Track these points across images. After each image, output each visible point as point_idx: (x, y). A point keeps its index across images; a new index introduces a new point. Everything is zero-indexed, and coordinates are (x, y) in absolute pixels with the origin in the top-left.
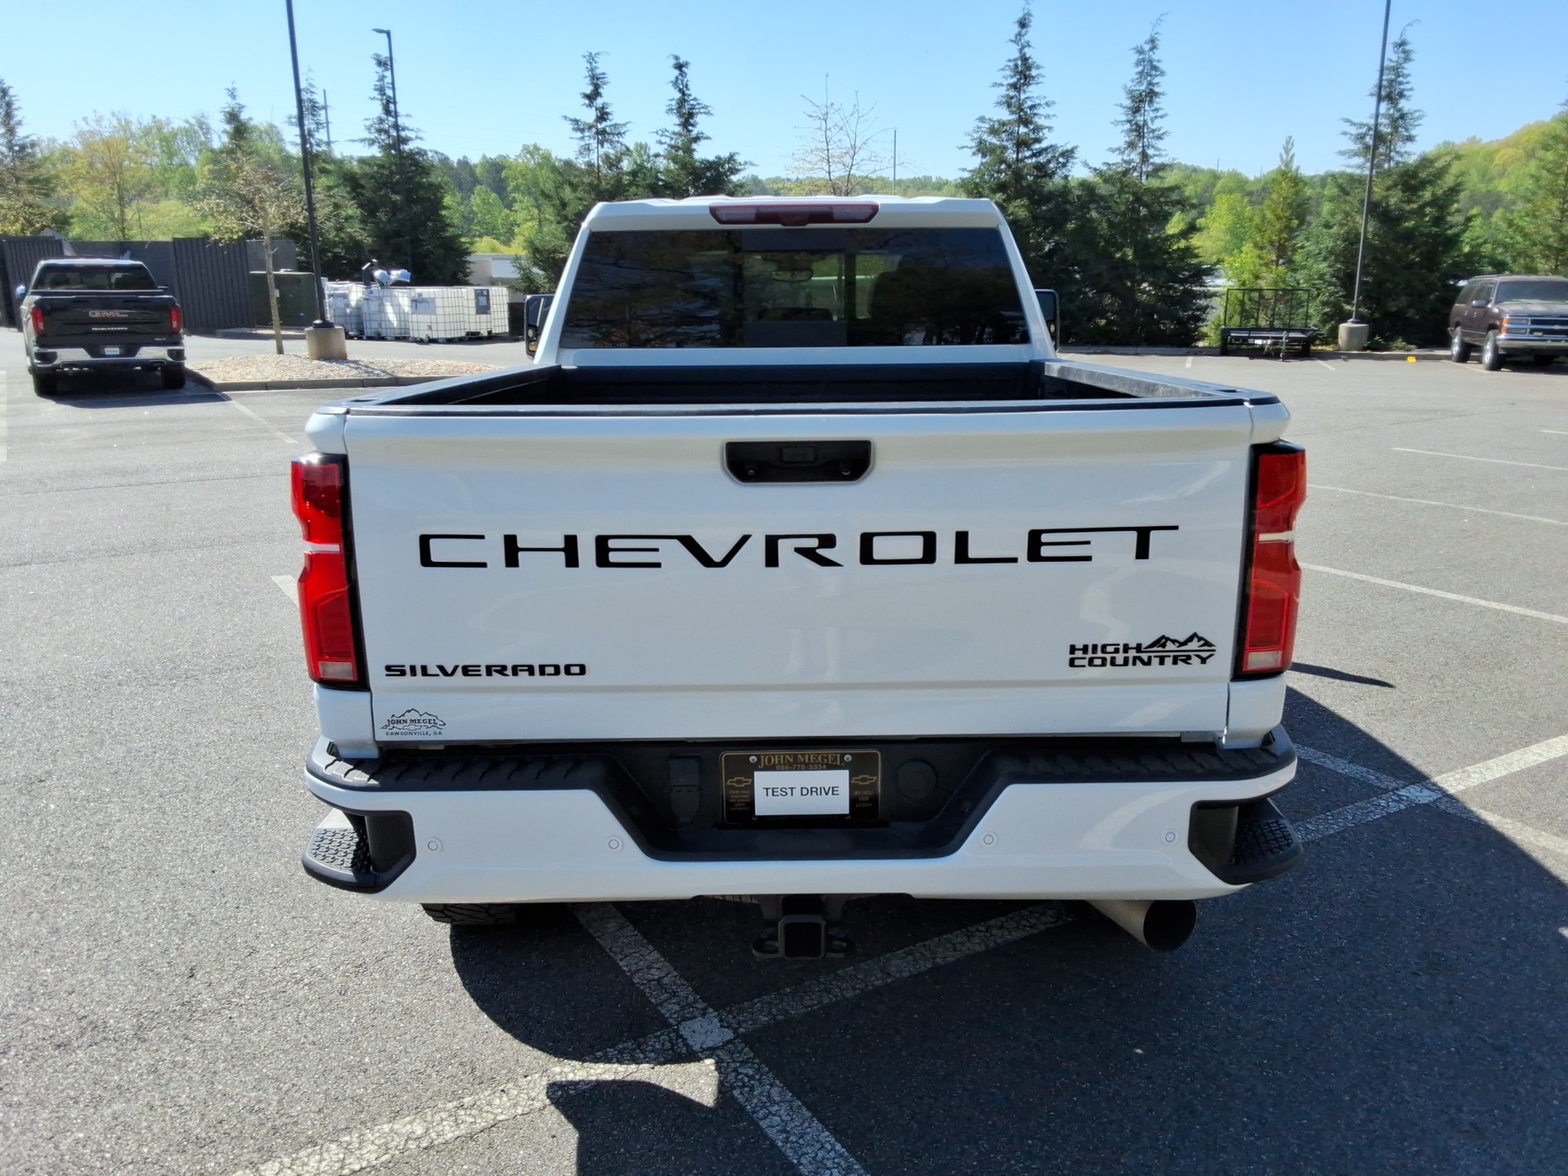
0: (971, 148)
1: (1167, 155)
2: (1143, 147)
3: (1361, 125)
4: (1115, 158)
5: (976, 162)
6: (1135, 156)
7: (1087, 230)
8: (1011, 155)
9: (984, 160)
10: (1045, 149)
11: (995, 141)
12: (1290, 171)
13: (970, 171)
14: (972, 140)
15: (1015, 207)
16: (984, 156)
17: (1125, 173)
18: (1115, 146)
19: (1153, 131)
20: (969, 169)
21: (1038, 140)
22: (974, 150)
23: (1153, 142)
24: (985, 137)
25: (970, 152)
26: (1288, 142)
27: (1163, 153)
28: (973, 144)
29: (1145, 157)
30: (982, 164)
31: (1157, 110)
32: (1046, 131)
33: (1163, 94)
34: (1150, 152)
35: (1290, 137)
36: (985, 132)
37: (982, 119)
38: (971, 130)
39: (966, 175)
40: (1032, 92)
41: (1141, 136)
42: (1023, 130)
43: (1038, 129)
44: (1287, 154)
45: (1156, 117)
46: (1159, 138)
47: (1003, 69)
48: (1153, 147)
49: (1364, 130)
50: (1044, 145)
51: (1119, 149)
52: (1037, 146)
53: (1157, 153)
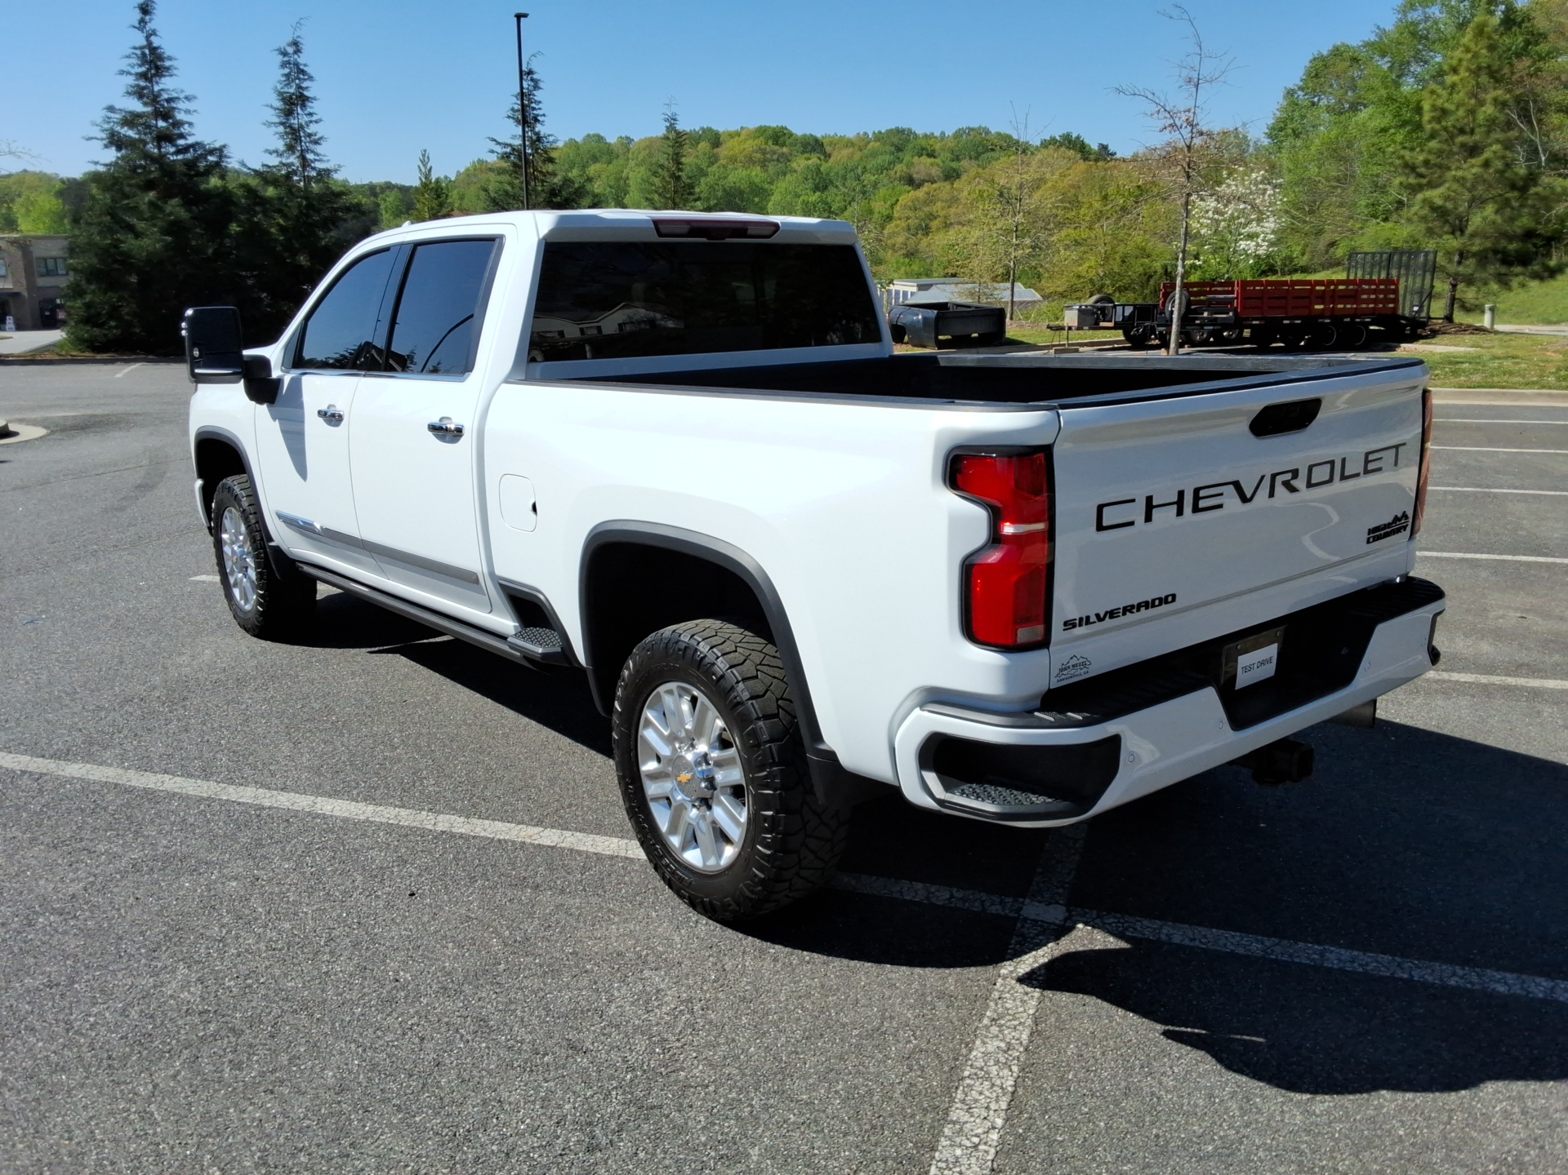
0: (102, 139)
1: (328, 161)
2: (302, 150)
3: (506, 145)
4: (274, 161)
5: (111, 155)
6: (293, 159)
7: (255, 235)
8: (152, 148)
9: (119, 155)
10: (193, 146)
11: (132, 133)
13: (105, 165)
14: (103, 131)
15: (173, 206)
16: (119, 148)
17: (288, 176)
18: (272, 148)
19: (310, 135)
20: (102, 162)
21: (182, 136)
22: (105, 142)
23: (312, 147)
24: (118, 128)
25: (100, 144)
26: (424, 155)
27: (325, 158)
28: (104, 136)
29: (305, 163)
30: (118, 158)
31: (311, 114)
32: (186, 126)
33: (315, 99)
34: (310, 156)
35: (425, 151)
36: (117, 123)
37: (111, 109)
38: (99, 121)
39: (101, 169)
40: (167, 85)
41: (297, 139)
42: (161, 124)
43: (178, 124)
44: (425, 166)
45: (311, 122)
46: (316, 142)
47: (128, 57)
48: (313, 152)
49: (508, 150)
50: (191, 140)
51: (276, 151)
52: (181, 142)
53: (317, 158)
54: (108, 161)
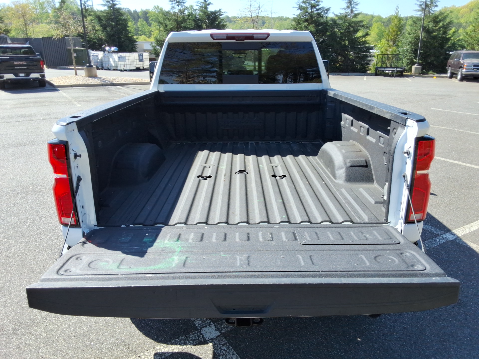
0: (297, 8)
1: (359, 11)
2: (352, 8)
4: (343, 12)
5: (298, 12)
6: (349, 11)
7: (333, 35)
8: (309, 10)
9: (301, 12)
10: (321, 8)
11: (304, 5)
12: (398, 16)
13: (296, 15)
14: (297, 5)
15: (311, 27)
16: (301, 10)
17: (346, 16)
18: (343, 7)
19: (355, 3)
21: (318, 5)
22: (298, 8)
23: (355, 6)
24: (301, 4)
25: (296, 9)
26: (397, 7)
27: (358, 10)
28: (297, 6)
29: (352, 11)
30: (300, 13)
32: (321, 2)
34: (354, 9)
35: (398, 5)
36: (301, 2)
38: (297, 2)
39: (295, 16)
41: (351, 4)
42: (313, 2)
43: (318, 2)
44: (397, 10)
46: (357, 5)
48: (355, 8)
49: (422, 3)
50: (320, 7)
51: (344, 8)
52: (318, 7)
53: (356, 10)
54: (297, 14)
